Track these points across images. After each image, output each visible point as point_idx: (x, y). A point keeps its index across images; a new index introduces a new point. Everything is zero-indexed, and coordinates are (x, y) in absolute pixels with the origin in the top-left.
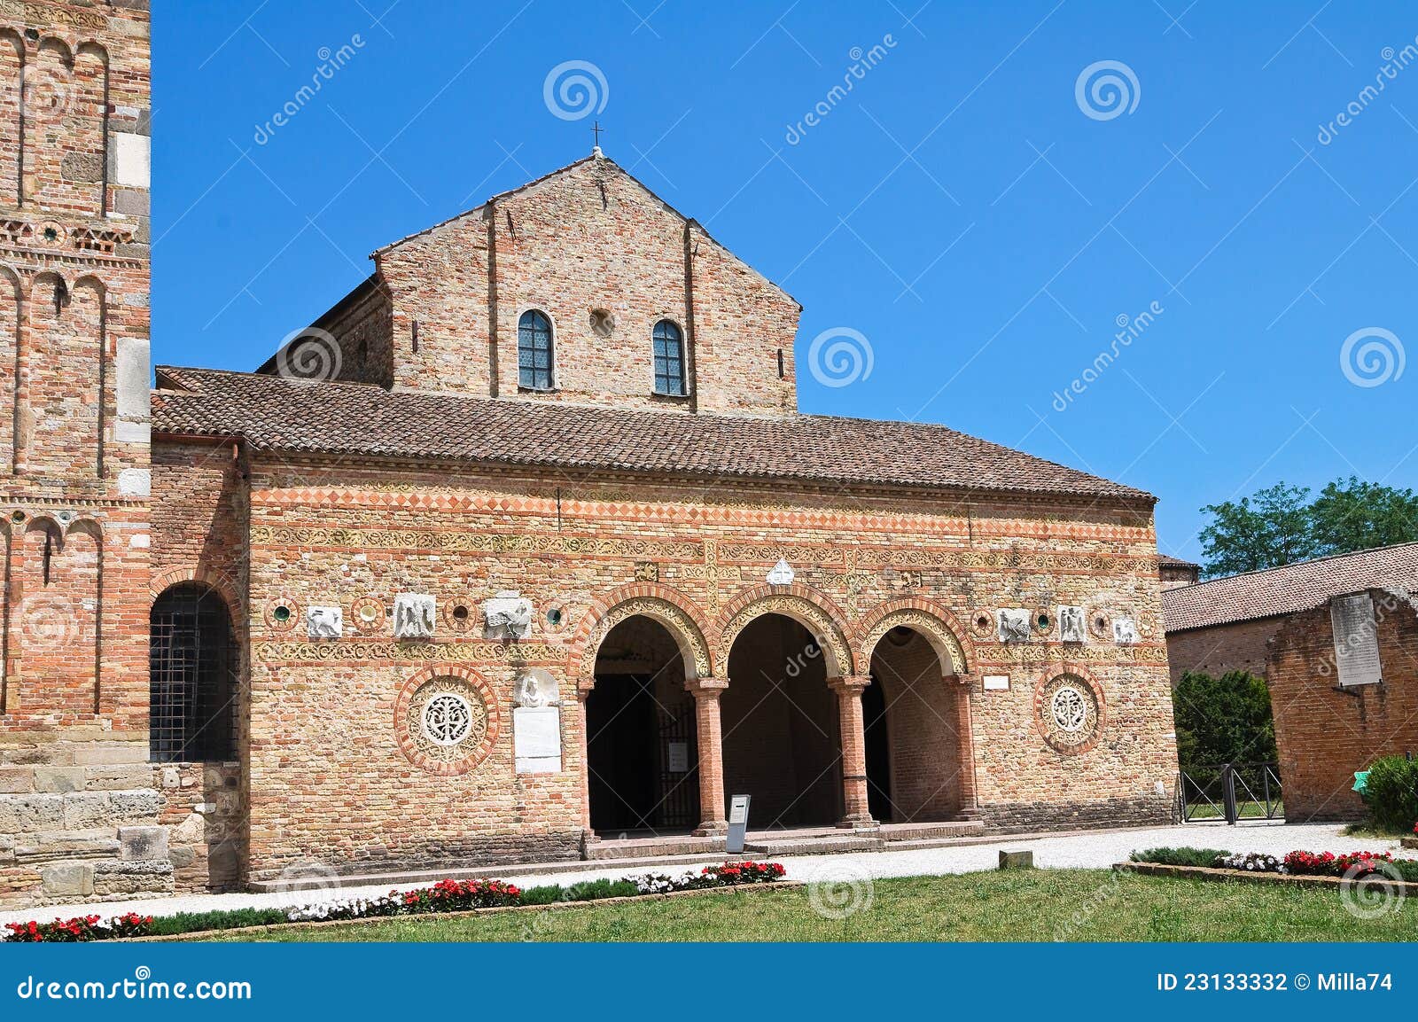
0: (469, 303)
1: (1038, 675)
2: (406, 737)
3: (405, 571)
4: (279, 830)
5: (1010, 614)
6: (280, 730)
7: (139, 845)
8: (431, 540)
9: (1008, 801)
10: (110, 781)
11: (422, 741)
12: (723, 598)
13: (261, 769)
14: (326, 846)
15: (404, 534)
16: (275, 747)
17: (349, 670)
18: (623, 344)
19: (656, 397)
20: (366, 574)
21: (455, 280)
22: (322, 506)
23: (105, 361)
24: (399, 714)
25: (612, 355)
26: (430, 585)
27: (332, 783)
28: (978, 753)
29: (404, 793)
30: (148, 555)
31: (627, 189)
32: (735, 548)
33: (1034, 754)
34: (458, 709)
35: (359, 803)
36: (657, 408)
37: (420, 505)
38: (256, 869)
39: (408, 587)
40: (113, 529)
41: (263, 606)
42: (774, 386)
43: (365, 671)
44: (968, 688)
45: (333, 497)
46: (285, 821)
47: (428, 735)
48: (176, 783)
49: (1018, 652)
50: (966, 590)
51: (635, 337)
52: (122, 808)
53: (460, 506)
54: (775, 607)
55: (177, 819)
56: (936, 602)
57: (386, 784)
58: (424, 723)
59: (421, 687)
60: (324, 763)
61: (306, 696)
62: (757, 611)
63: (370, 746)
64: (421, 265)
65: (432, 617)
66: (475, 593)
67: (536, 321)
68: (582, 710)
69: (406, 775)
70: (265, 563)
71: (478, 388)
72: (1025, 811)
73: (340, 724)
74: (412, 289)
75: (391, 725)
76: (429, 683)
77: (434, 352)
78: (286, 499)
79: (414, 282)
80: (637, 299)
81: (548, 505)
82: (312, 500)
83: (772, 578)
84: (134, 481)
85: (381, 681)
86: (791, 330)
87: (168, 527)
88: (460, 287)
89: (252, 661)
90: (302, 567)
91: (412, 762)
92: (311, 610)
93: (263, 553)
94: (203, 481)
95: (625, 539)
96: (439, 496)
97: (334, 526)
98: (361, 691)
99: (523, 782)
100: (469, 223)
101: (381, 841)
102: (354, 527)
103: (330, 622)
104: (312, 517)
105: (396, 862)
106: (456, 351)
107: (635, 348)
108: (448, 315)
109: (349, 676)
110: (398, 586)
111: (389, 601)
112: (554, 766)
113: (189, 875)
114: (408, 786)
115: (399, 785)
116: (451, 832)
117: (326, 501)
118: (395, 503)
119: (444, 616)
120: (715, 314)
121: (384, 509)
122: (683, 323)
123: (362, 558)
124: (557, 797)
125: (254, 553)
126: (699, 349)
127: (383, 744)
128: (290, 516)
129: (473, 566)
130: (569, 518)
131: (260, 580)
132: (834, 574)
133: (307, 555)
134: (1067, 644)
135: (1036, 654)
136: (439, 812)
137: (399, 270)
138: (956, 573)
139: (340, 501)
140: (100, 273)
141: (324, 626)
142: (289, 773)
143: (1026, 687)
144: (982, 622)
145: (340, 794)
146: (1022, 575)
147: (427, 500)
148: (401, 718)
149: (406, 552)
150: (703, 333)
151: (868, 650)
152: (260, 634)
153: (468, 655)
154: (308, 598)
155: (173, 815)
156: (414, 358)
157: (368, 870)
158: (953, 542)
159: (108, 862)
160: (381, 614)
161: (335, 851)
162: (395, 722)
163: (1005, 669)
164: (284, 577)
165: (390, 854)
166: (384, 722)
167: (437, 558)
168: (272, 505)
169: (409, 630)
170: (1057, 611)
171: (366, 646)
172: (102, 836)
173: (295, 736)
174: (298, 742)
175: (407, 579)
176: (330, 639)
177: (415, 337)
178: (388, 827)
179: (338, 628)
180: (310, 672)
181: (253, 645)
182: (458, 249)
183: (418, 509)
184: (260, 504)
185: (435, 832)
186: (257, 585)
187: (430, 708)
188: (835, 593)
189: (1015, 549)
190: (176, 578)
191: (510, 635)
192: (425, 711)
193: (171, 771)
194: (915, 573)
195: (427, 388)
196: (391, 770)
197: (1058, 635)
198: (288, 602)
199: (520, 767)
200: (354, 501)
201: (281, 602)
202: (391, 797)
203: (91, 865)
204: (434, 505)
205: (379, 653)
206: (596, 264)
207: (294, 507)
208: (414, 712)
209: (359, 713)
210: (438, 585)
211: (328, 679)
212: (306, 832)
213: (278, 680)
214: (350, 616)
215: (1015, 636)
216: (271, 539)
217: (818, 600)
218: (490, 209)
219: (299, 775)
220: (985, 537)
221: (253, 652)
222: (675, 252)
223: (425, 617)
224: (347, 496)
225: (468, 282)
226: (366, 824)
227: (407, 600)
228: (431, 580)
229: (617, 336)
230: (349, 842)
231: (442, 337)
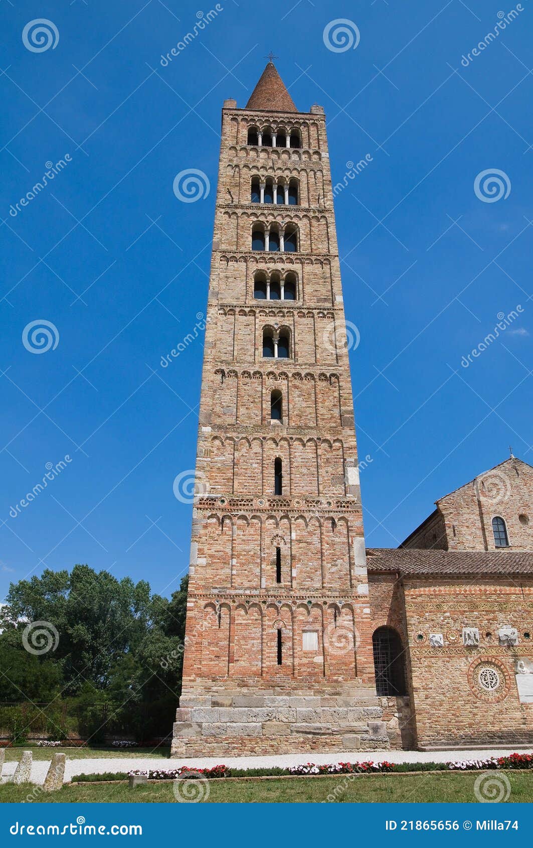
0: (472, 516)
2: (473, 687)
3: (465, 619)
4: (428, 725)
6: (424, 684)
7: (376, 729)
8: (474, 607)
10: (362, 703)
11: (480, 688)
13: (418, 699)
14: (446, 732)
15: (462, 604)
16: (423, 690)
17: (448, 659)
20: (450, 620)
21: (466, 509)
22: (431, 595)
23: (350, 546)
24: (469, 677)
25: (529, 531)
26: (475, 624)
27: (446, 706)
29: (475, 710)
30: (369, 616)
31: (526, 469)
34: (493, 676)
35: (458, 715)
37: (468, 592)
38: (420, 741)
39: (467, 625)
40: (357, 606)
41: (413, 634)
43: (454, 660)
45: (434, 591)
46: (430, 721)
47: (482, 686)
48: (387, 705)
52: (368, 714)
53: (483, 592)
55: (389, 719)
57: (468, 706)
58: (480, 681)
59: (477, 666)
60: (442, 697)
61: (432, 670)
63: (459, 690)
64: (453, 504)
65: (478, 637)
66: (494, 627)
67: (499, 521)
69: (476, 703)
70: (413, 619)
71: (480, 548)
73: (447, 681)
74: (451, 513)
75: (467, 682)
76: (480, 664)
77: (462, 536)
78: (417, 593)
79: (451, 511)
82: (427, 593)
84: (363, 589)
85: (462, 664)
87: (376, 607)
88: (468, 511)
89: (411, 656)
90: (426, 619)
91: (477, 697)
92: (431, 635)
93: (411, 614)
94: (386, 587)
96: (475, 589)
97: (436, 602)
98: (453, 668)
99: (524, 707)
100: (469, 487)
101: (469, 731)
102: (443, 602)
103: (439, 640)
104: (427, 599)
105: (476, 740)
106: (470, 535)
108: (465, 522)
109: (448, 662)
110: (463, 625)
111: (460, 631)
113: (395, 742)
114: (476, 707)
115: (472, 707)
116: (497, 728)
117: (432, 593)
118: (458, 592)
119: (483, 637)
121: (453, 594)
123: (448, 614)
125: (408, 614)
127: (464, 690)
128: (419, 599)
129: (491, 616)
130: (527, 595)
131: (411, 624)
133: (427, 614)
136: (490, 719)
137: (446, 507)
139: (437, 593)
140: (346, 515)
141: (436, 641)
142: (429, 701)
145: (450, 710)
147: (470, 591)
148: (471, 678)
149: (465, 611)
152: (413, 645)
153: (494, 652)
154: (429, 631)
155: (387, 717)
156: (455, 538)
157: (465, 744)
159: (365, 736)
160: (457, 636)
161: (450, 735)
162: (468, 680)
164: (419, 623)
165: (472, 737)
166: (463, 680)
167: (477, 613)
168: (412, 595)
169: (469, 642)
171: (453, 649)
172: (361, 725)
173: (430, 686)
174: (431, 688)
175: (466, 622)
176: (439, 647)
177: (454, 531)
178: (470, 725)
179: (442, 642)
180: (433, 660)
181: (411, 650)
182: (466, 497)
183: (467, 594)
184: (408, 595)
185: (490, 728)
186: (410, 626)
187: (482, 675)
190: (380, 625)
191: (510, 644)
192: (479, 676)
193: (384, 699)
195: (460, 549)
196: (469, 701)
198: (422, 632)
199: (522, 700)
200: (443, 592)
201: (420, 633)
202: (471, 712)
203: (359, 736)
204: (473, 592)
205: (459, 652)
206: (518, 497)
207: (421, 595)
208: (475, 676)
209: (454, 677)
210: (478, 624)
211: (440, 663)
212: (438, 726)
213: (421, 664)
214: (446, 637)
216: (413, 608)
219: (433, 702)
221: (411, 653)
223: (475, 637)
224: (440, 591)
225: (471, 509)
226: (461, 724)
227: (467, 630)
228: (475, 622)
229: (530, 523)
230: (456, 731)
231: (464, 530)
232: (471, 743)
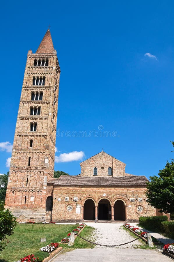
0: (89, 167)
1: (136, 205)
2: (66, 210)
5: (132, 199)
6: (55, 209)
7: (43, 218)
8: (69, 192)
9: (131, 219)
10: (41, 212)
12: (98, 197)
13: (53, 212)
17: (61, 204)
18: (105, 170)
19: (108, 175)
20: (63, 195)
21: (87, 165)
23: (43, 178)
25: (103, 171)
27: (59, 214)
28: (127, 214)
30: (46, 194)
31: (106, 154)
32: (99, 192)
33: (135, 214)
34: (71, 208)
35: (61, 216)
36: (108, 176)
37: (68, 189)
38: (52, 221)
39: (67, 196)
40: (43, 192)
41: (54, 198)
42: (122, 173)
44: (126, 207)
45: (60, 188)
46: (55, 217)
47: (68, 210)
49: (133, 203)
50: (126, 196)
51: (106, 169)
52: (42, 215)
53: (72, 189)
54: (104, 198)
56: (123, 197)
57: (64, 214)
60: (58, 212)
61: (57, 206)
62: (102, 199)
63: (63, 210)
64: (84, 164)
65: (68, 199)
66: (73, 197)
67: (95, 169)
68: (83, 208)
70: (54, 195)
72: (133, 220)
73: (60, 208)
76: (68, 205)
78: (56, 189)
79: (83, 166)
80: (106, 165)
81: (80, 188)
83: (103, 195)
84: (45, 188)
85: (64, 205)
86: (125, 167)
87: (48, 191)
91: (66, 212)
92: (58, 198)
94: (51, 187)
95: (88, 192)
96: (70, 188)
97: (60, 191)
98: (62, 206)
99: (76, 214)
100: (89, 160)
101: (63, 219)
102: (62, 191)
104: (58, 190)
107: (106, 170)
108: (86, 169)
112: (80, 213)
113: (48, 221)
114: (66, 214)
116: (70, 219)
119: (70, 199)
120: (115, 166)
121: (65, 189)
122: (112, 167)
124: (80, 216)
126: (113, 170)
129: (73, 194)
130: (82, 190)
132: (110, 195)
133: (58, 194)
134: (139, 202)
135: (135, 203)
136: (69, 217)
138: (125, 194)
140: (43, 171)
142: (56, 212)
143: (134, 207)
144: (128, 200)
146: (134, 194)
149: (66, 193)
150: (114, 168)
151: (114, 202)
152: (54, 200)
153: (72, 203)
155: (47, 216)
156: (83, 173)
158: (125, 191)
159: (40, 219)
160: (64, 199)
163: (131, 205)
164: (56, 196)
166: (64, 208)
167: (69, 194)
169: (66, 200)
170: (139, 198)
172: (40, 217)
177: (83, 171)
179: (60, 200)
182: (88, 162)
184: (54, 189)
185: (68, 219)
188: (110, 197)
189: (133, 192)
190: (49, 196)
191: (76, 201)
192: (68, 208)
193: (48, 212)
194: (120, 194)
195: (84, 176)
197: (138, 201)
199: (76, 213)
201: (56, 198)
203: (39, 219)
205: (64, 202)
206: (102, 162)
209: (62, 208)
210: (69, 196)
211: (59, 205)
212: (57, 218)
213: (55, 204)
214: (61, 199)
215: (132, 201)
216: (55, 192)
217: (108, 197)
218: (91, 158)
220: (129, 190)
221: (53, 202)
222: (111, 160)
224: (62, 188)
225: (89, 165)
227: (66, 198)
229: (104, 169)
230: (60, 219)
231: (86, 171)
232: (63, 221)
